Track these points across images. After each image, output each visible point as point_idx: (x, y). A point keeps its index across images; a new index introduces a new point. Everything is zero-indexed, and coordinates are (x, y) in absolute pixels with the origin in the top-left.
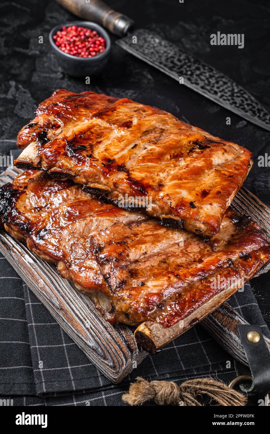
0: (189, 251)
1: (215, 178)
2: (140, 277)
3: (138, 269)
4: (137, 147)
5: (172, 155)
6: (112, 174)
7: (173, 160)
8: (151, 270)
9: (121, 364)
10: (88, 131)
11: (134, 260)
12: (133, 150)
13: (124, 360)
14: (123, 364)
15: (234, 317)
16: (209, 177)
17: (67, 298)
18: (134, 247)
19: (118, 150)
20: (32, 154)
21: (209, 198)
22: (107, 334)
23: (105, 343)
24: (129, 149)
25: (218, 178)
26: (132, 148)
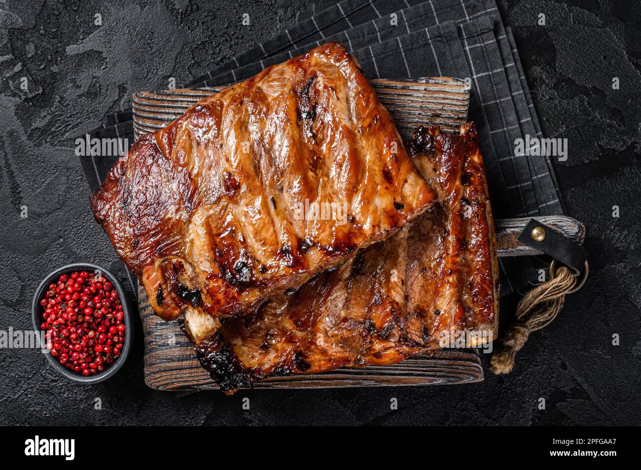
0: (426, 233)
1: (370, 142)
2: (427, 309)
3: (418, 305)
4: (275, 198)
5: (311, 167)
6: (308, 265)
7: (318, 171)
8: (427, 292)
9: (478, 370)
10: (213, 238)
11: (403, 299)
12: (278, 209)
13: (476, 364)
14: (478, 368)
15: (505, 233)
16: (365, 149)
17: (375, 371)
18: (391, 290)
19: (271, 230)
20: (207, 323)
21: (397, 176)
22: (440, 361)
23: (448, 370)
24: (275, 214)
25: (371, 139)
26: (275, 208)
